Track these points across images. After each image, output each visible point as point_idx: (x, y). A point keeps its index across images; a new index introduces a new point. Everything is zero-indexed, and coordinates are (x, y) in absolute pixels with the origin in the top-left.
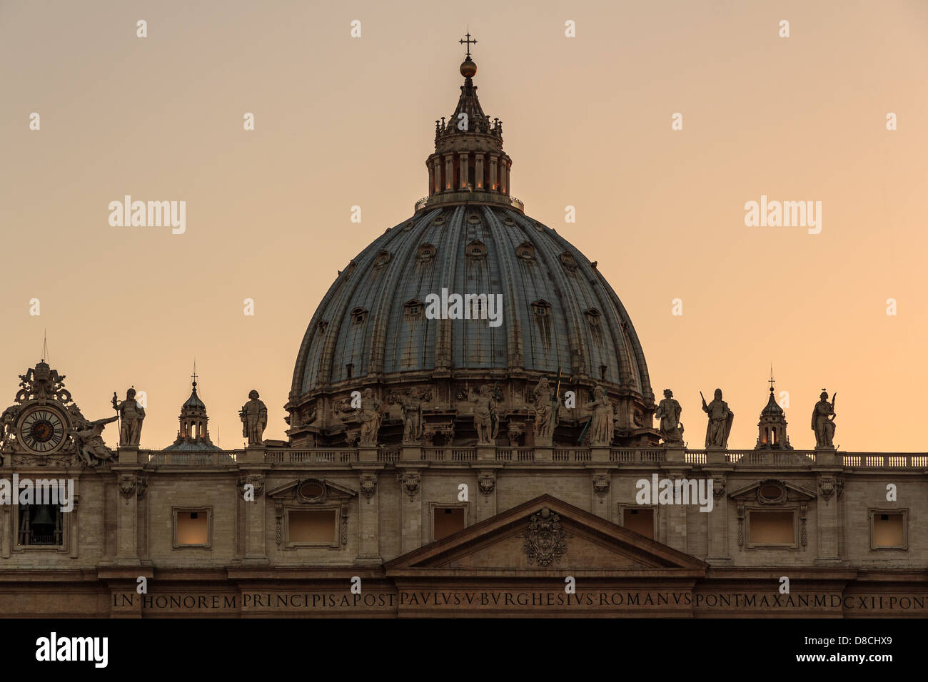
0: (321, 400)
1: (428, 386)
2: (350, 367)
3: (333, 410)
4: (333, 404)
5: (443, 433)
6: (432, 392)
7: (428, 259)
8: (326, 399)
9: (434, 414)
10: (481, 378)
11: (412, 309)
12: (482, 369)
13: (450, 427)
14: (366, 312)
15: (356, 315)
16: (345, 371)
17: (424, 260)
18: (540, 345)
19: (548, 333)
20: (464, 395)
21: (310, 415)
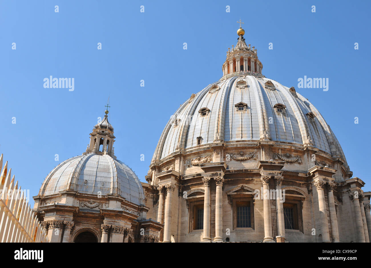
0: (179, 158)
1: (255, 150)
2: (199, 139)
3: (186, 165)
4: (186, 161)
5: (276, 177)
6: (258, 154)
7: (244, 88)
8: (182, 158)
9: (270, 164)
10: (290, 148)
11: (240, 108)
12: (289, 143)
13: (280, 174)
14: (209, 111)
15: (202, 112)
16: (196, 141)
17: (241, 88)
18: (315, 135)
19: (317, 131)
20: (279, 157)
21: (167, 169)
